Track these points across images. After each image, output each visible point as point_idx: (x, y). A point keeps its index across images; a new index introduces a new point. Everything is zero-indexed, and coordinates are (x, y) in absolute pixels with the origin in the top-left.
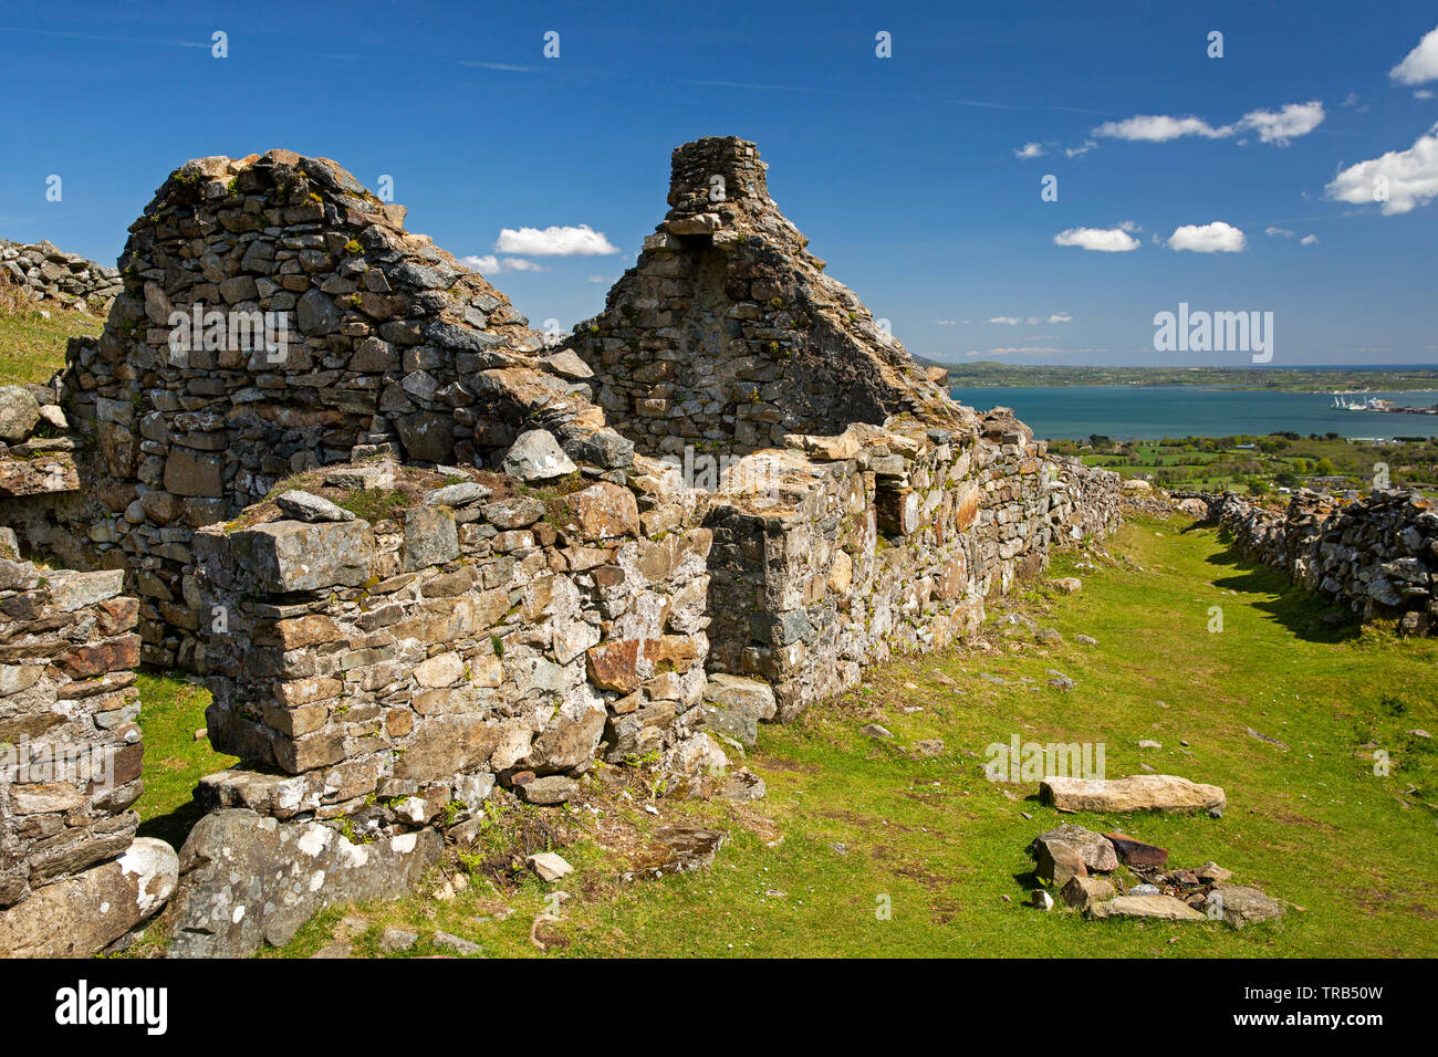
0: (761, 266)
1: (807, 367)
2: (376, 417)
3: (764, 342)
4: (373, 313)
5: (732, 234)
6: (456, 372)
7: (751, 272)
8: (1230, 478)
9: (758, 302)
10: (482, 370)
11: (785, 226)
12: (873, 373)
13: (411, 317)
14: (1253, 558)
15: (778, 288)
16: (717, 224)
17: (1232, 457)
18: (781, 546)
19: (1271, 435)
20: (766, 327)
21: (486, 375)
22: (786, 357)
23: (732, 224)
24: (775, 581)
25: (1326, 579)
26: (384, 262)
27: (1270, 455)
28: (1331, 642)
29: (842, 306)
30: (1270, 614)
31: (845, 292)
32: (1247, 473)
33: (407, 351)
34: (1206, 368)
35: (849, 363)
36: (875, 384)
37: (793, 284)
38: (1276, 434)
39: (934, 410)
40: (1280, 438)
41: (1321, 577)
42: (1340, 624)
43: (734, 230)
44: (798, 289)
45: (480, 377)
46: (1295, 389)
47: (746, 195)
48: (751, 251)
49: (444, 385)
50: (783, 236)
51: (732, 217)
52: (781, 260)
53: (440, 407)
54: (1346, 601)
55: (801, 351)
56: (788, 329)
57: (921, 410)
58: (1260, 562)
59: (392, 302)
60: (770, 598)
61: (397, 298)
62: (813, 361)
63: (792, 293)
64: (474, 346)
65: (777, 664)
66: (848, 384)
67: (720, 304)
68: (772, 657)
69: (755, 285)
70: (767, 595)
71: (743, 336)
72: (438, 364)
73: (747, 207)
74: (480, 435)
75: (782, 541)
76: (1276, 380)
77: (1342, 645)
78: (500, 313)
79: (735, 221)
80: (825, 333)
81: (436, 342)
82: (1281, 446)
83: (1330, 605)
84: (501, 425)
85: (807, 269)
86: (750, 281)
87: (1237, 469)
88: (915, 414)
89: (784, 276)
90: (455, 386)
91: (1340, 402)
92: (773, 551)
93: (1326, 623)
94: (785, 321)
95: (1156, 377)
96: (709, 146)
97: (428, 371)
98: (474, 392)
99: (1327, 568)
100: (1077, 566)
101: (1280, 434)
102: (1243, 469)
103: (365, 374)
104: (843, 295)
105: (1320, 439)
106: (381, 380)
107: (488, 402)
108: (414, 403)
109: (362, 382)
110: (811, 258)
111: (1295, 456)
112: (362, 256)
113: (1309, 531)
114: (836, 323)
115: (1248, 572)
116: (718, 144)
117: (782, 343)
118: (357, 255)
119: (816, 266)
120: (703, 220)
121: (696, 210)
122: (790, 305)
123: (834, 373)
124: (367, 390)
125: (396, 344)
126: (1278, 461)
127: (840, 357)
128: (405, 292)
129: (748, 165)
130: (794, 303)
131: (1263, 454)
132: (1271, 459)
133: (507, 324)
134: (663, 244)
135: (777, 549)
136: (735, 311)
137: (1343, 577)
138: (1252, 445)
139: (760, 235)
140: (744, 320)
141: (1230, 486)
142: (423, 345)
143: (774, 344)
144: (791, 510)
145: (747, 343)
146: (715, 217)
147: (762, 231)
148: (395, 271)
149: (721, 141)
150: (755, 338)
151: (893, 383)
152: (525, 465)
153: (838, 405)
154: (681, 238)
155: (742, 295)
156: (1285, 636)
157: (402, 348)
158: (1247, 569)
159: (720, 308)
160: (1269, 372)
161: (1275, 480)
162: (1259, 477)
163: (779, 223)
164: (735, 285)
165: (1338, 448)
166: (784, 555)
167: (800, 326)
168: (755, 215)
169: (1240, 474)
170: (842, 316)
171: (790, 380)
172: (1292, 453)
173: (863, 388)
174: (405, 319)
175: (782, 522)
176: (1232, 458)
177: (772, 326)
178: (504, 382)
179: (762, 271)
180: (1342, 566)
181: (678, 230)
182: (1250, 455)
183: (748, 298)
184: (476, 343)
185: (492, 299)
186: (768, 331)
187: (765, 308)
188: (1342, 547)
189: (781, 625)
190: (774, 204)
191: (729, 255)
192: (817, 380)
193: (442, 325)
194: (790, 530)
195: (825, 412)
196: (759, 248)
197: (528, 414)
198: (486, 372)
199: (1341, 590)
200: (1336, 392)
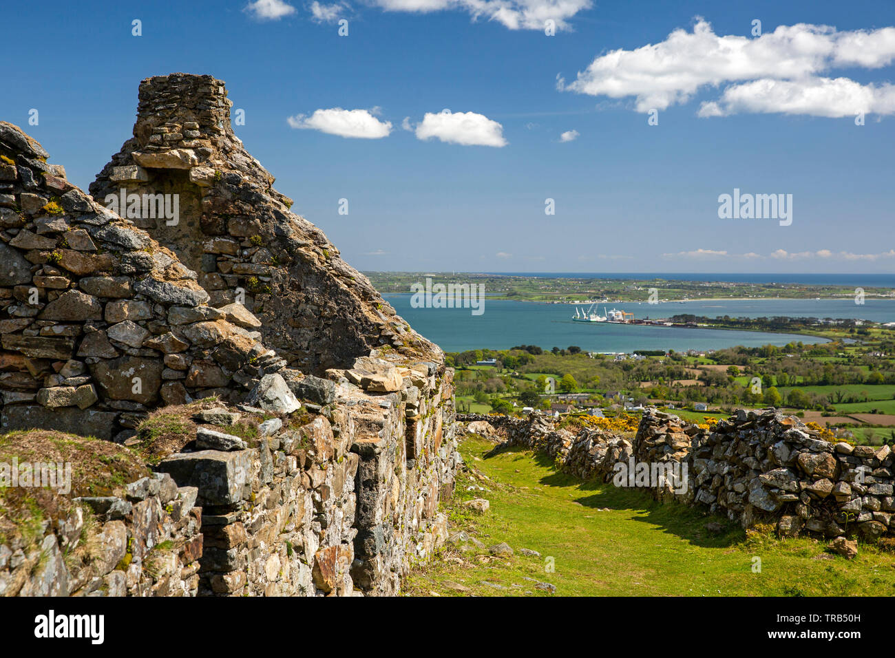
0: (239, 203)
1: (288, 302)
2: (71, 361)
3: (242, 277)
4: (76, 268)
5: (210, 172)
6: (167, 323)
7: (227, 208)
8: (472, 398)
9: (236, 238)
10: (198, 322)
11: (255, 164)
12: (354, 309)
13: (119, 273)
14: (595, 479)
15: (257, 226)
16: (193, 160)
17: (473, 373)
18: (373, 468)
19: (513, 349)
20: (244, 262)
21: (203, 327)
22: (265, 291)
23: (208, 161)
24: (368, 499)
25: (700, 492)
26: (89, 224)
27: (512, 371)
28: (721, 546)
29: (315, 244)
30: (657, 526)
31: (316, 230)
32: (489, 391)
33: (110, 303)
34: (444, 274)
35: (330, 299)
36: (357, 319)
37: (273, 223)
38: (518, 348)
39: (410, 343)
40: (522, 353)
41: (696, 490)
42: (724, 532)
43: (211, 167)
44: (278, 228)
45: (197, 328)
46: (536, 298)
47: (218, 132)
48: (228, 189)
49: (156, 334)
50: (254, 174)
51: (208, 154)
52: (260, 198)
53: (150, 353)
54: (722, 512)
55: (281, 286)
56: (268, 265)
57: (399, 343)
58: (605, 482)
59: (97, 260)
60: (364, 514)
61: (103, 256)
62: (294, 296)
63: (272, 231)
64: (189, 302)
65: (369, 573)
66: (329, 319)
67: (184, 236)
68: (364, 567)
69: (232, 222)
70: (361, 511)
71: (217, 269)
72: (149, 316)
73: (220, 145)
74: (195, 378)
75: (374, 463)
76: (516, 289)
77: (731, 548)
78: (174, 269)
79: (211, 157)
80: (306, 270)
81: (145, 296)
82: (523, 361)
83: (708, 515)
84: (216, 370)
85: (279, 207)
86: (226, 218)
87: (479, 387)
88: (395, 347)
89: (264, 214)
90: (168, 336)
91: (581, 314)
92: (367, 473)
93: (711, 531)
94: (265, 257)
95: (390, 284)
96: (182, 83)
97: (136, 322)
98: (190, 342)
99: (701, 482)
100: (469, 489)
101: (522, 348)
102: (485, 387)
103: (61, 323)
104: (316, 234)
105: (563, 353)
106: (82, 328)
107: (204, 349)
108: (117, 349)
109: (58, 330)
110: (281, 196)
111: (538, 372)
112: (62, 217)
113: (666, 449)
114: (316, 261)
115: (597, 492)
116: (192, 82)
117: (261, 278)
118: (58, 216)
119: (286, 204)
120: (178, 155)
121: (171, 145)
122: (270, 243)
123: (315, 308)
124: (63, 337)
125: (99, 297)
126: (522, 378)
127: (322, 293)
128: (112, 252)
129: (221, 103)
130: (275, 241)
131: (505, 371)
132: (514, 376)
133: (182, 279)
134: (134, 176)
135: (370, 471)
136: (210, 245)
137: (716, 489)
138: (494, 361)
139: (233, 172)
140: (221, 255)
141: (471, 407)
142: (130, 298)
143: (253, 279)
144: (376, 436)
145: (223, 278)
146: (191, 153)
147: (233, 168)
148: (103, 233)
149: (196, 79)
150: (231, 272)
151: (373, 318)
152: (277, 403)
153: (319, 338)
154: (150, 171)
155: (218, 231)
156: (681, 544)
157: (105, 300)
158: (595, 489)
159: (185, 240)
160: (509, 279)
161: (519, 399)
162: (501, 395)
163: (249, 161)
164: (210, 221)
165: (581, 363)
166: (376, 476)
167: (281, 262)
168: (226, 152)
169: (482, 393)
170: (318, 254)
171: (269, 314)
172: (535, 368)
173: (345, 323)
174: (113, 276)
175: (375, 447)
176: (473, 376)
177: (250, 262)
178: (221, 333)
179: (240, 208)
180: (716, 479)
181: (150, 163)
182: (492, 371)
183: (225, 233)
184: (192, 299)
185: (166, 256)
186: (246, 266)
187: (243, 244)
188: (713, 462)
189: (373, 537)
190: (240, 141)
191: (202, 191)
192: (298, 315)
193: (153, 282)
194: (379, 453)
195: (305, 344)
196: (237, 185)
197: (246, 360)
198: (203, 324)
199: (715, 501)
200: (577, 302)
